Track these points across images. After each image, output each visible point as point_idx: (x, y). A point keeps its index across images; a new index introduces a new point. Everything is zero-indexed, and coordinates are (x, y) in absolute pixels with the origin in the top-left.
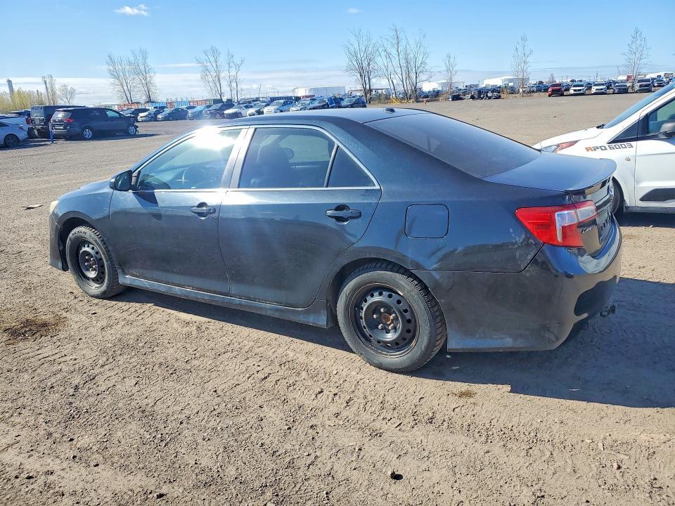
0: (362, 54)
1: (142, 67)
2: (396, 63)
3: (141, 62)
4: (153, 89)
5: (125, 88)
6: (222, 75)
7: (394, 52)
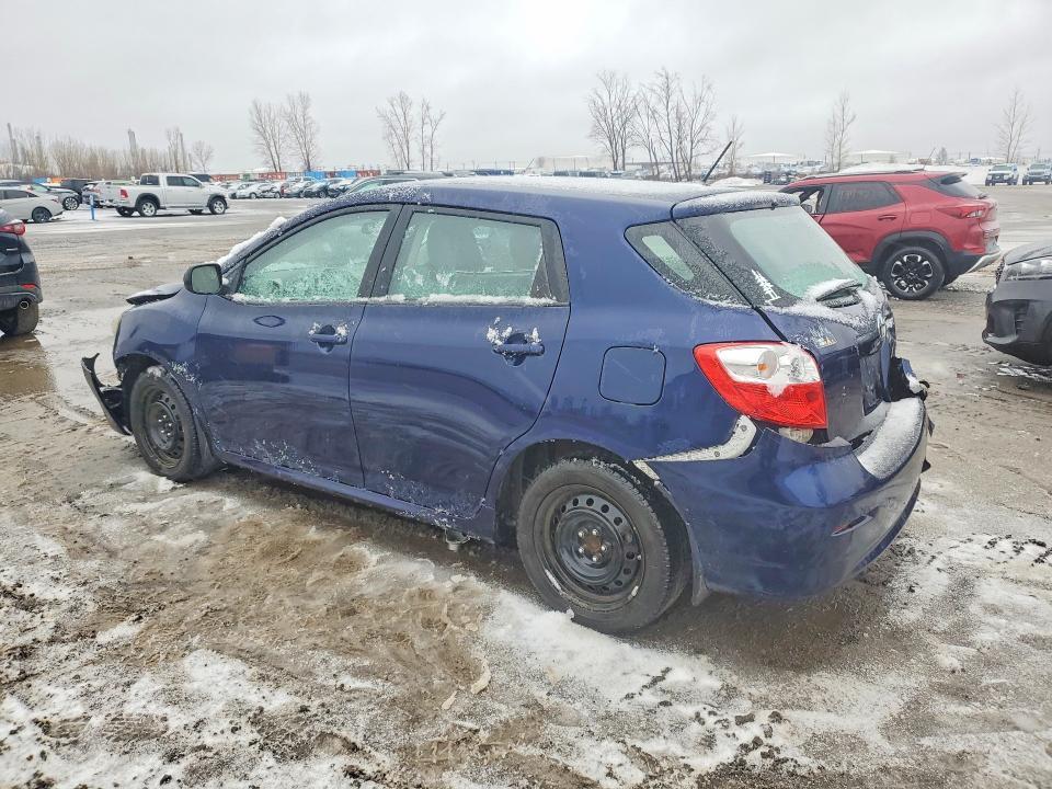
0: (614, 110)
1: (300, 119)
2: (663, 125)
3: (299, 110)
4: (313, 152)
5: (273, 149)
6: (412, 135)
7: (661, 109)
